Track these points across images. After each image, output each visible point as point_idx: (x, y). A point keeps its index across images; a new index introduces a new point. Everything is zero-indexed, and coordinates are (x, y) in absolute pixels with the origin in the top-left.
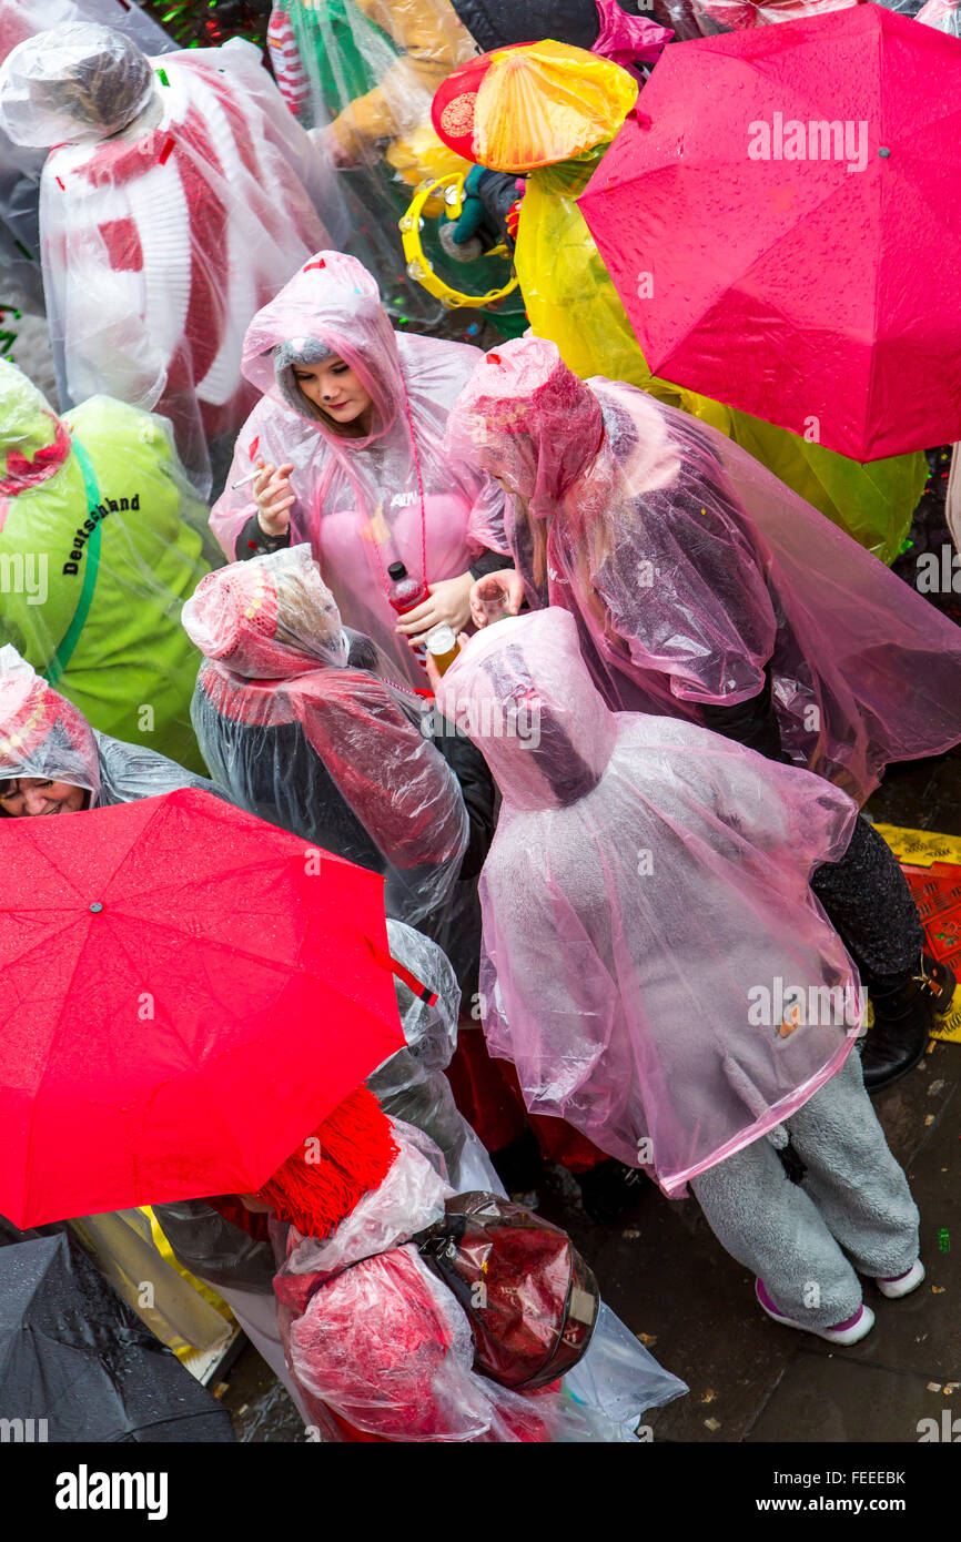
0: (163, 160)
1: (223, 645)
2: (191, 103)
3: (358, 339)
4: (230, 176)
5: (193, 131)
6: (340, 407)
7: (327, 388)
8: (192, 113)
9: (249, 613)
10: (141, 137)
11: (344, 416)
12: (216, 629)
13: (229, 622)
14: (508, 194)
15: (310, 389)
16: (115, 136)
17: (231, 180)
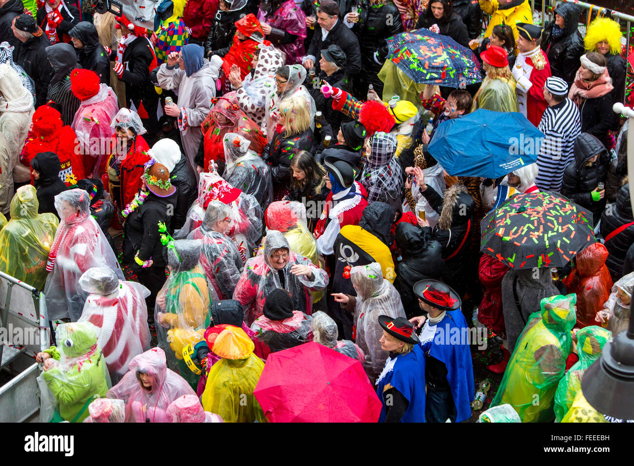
0: (114, 305)
1: (96, 415)
2: (126, 294)
3: (156, 371)
4: (129, 316)
5: (124, 301)
6: (146, 383)
7: (144, 378)
8: (125, 297)
9: (105, 410)
10: (111, 298)
11: (145, 385)
12: (96, 411)
13: (100, 411)
14: (205, 355)
15: (141, 376)
16: (105, 296)
17: (128, 317)
